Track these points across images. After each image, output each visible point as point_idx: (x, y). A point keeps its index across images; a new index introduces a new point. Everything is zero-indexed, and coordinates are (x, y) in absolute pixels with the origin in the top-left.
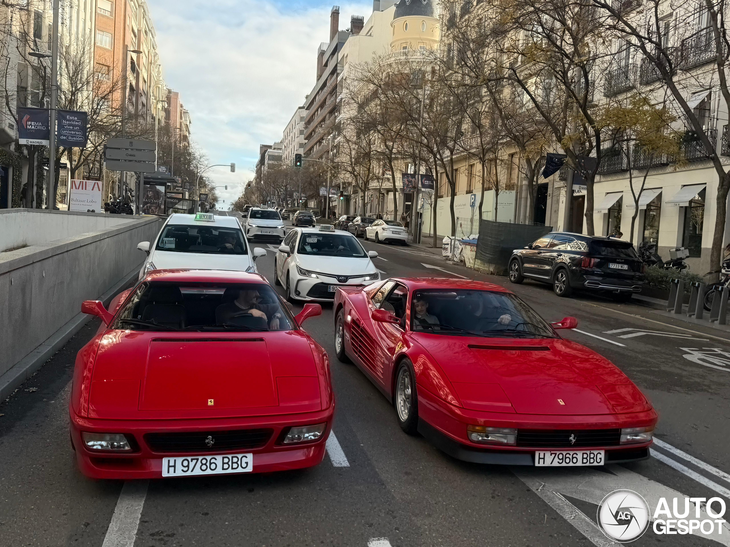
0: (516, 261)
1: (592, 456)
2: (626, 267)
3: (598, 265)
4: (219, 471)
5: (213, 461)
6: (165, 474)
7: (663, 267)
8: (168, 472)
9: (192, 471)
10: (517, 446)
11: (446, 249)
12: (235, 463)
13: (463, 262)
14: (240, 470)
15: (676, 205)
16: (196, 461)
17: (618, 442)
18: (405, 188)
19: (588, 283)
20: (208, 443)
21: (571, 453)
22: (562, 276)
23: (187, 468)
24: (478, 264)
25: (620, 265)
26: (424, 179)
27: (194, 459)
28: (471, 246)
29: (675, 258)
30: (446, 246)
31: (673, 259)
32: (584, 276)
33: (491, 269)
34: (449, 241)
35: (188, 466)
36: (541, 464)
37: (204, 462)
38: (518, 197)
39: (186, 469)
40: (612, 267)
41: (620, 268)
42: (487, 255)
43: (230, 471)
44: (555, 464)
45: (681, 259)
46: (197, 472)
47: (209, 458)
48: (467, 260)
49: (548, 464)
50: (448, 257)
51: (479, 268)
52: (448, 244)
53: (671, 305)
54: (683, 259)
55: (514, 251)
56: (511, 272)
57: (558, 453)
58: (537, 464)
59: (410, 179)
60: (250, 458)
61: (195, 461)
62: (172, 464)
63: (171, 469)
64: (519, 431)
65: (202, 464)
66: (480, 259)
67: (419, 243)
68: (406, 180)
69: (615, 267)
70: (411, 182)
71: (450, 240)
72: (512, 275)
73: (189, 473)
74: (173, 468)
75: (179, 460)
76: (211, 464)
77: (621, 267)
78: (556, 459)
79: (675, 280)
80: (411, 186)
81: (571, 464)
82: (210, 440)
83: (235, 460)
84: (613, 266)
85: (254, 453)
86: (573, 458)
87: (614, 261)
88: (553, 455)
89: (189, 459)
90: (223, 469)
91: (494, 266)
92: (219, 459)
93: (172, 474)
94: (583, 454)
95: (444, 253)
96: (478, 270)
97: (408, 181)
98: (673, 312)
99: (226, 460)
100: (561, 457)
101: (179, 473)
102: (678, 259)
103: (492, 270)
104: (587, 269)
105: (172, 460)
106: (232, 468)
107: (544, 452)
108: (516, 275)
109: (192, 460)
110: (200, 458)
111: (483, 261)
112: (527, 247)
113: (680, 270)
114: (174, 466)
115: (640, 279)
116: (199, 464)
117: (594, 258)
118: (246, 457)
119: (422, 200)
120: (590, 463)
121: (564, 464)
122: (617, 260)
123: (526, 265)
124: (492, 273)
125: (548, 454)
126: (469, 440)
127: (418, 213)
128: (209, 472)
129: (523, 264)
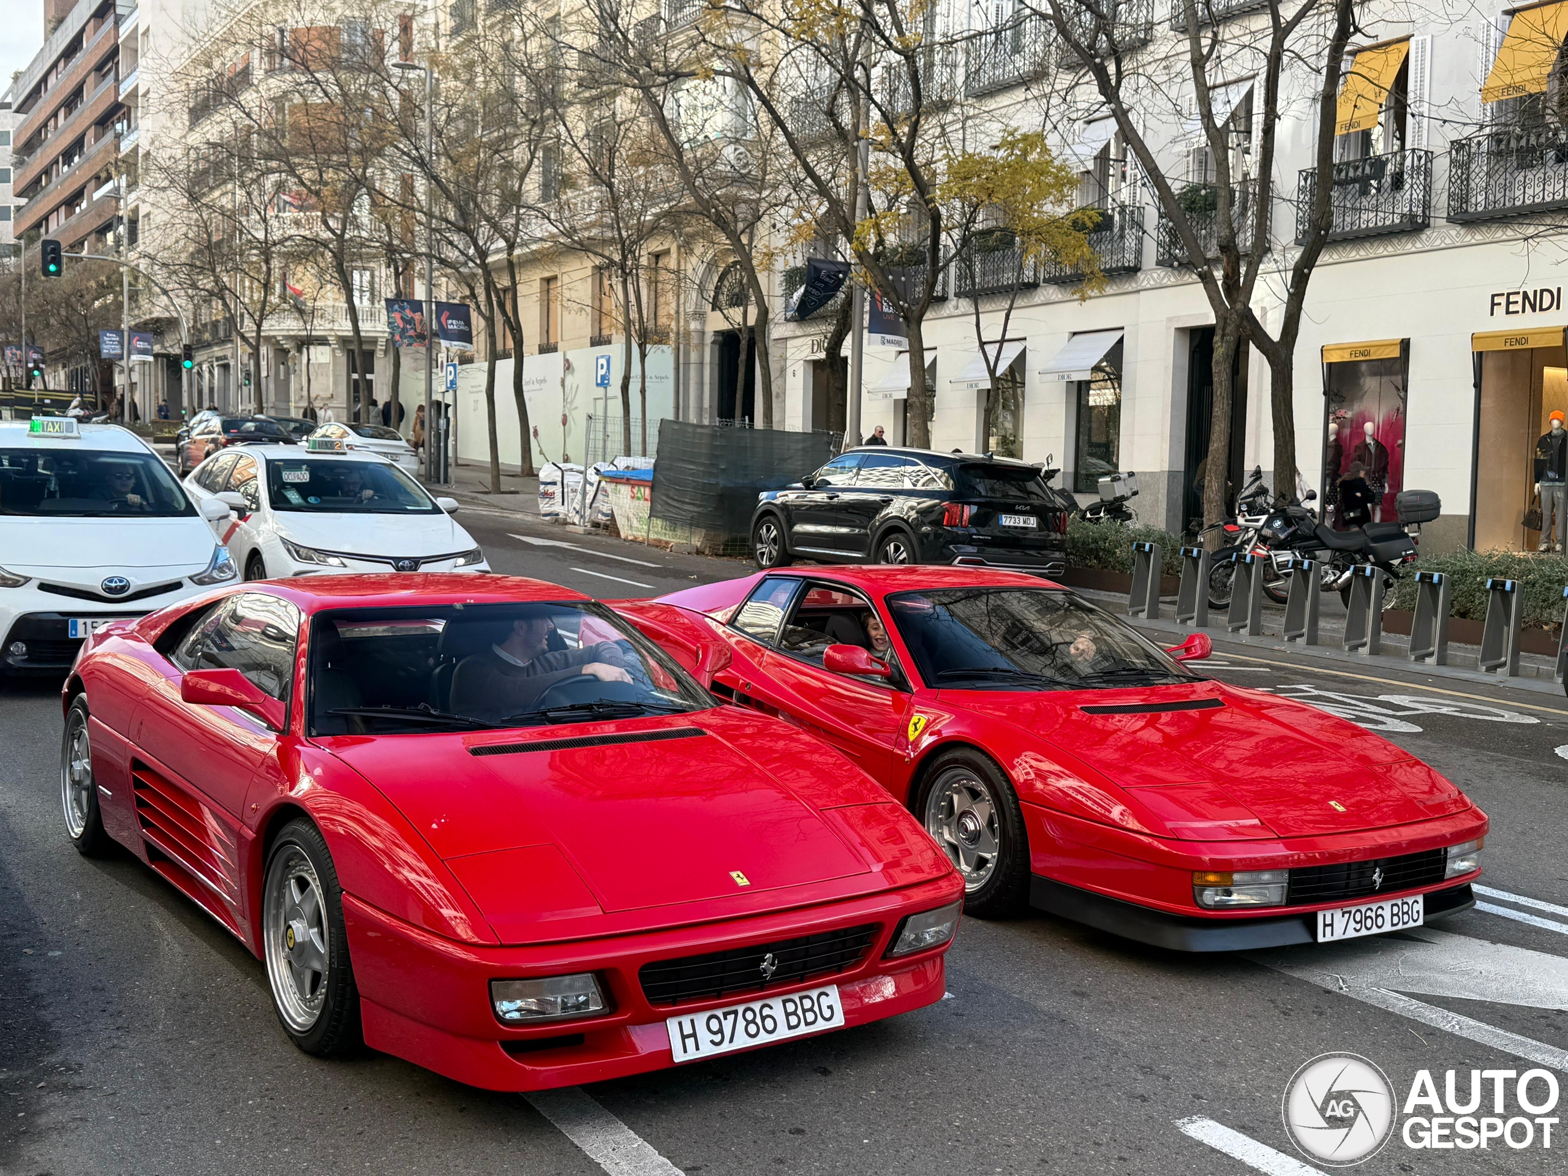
0: (772, 518)
1: (1406, 908)
2: (1032, 522)
3: (975, 520)
4: (783, 1033)
5: (767, 1011)
6: (679, 1057)
7: (1083, 518)
8: (685, 1051)
9: (731, 1041)
10: (1287, 906)
11: (547, 495)
12: (808, 1010)
13: (610, 527)
14: (821, 1026)
15: (1063, 377)
16: (733, 1016)
17: (1441, 879)
18: (397, 338)
19: (961, 562)
20: (765, 971)
21: (1374, 907)
22: (897, 549)
23: (719, 1035)
24: (658, 531)
25: (1021, 518)
26: (445, 314)
27: (729, 1013)
28: (633, 486)
29: (1111, 498)
30: (550, 489)
31: (1105, 499)
32: (951, 547)
33: (697, 541)
34: (556, 476)
35: (721, 1031)
36: (1329, 938)
37: (749, 1016)
38: (681, 361)
39: (717, 1039)
40: (1007, 524)
41: (1022, 524)
42: (686, 507)
43: (803, 1030)
44: (1351, 934)
45: (1123, 498)
46: (742, 1042)
47: (756, 1006)
48: (621, 522)
49: (1338, 936)
50: (557, 515)
51: (660, 541)
52: (554, 483)
53: (1137, 602)
54: (1127, 499)
55: (763, 496)
56: (759, 546)
57: (1353, 910)
58: (1321, 939)
59: (408, 313)
60: (833, 997)
61: (731, 1017)
62: (688, 1030)
63: (690, 1042)
64: (1292, 872)
65: (748, 1023)
66: (664, 518)
67: (446, 481)
68: (396, 316)
69: (1012, 524)
70: (410, 321)
71: (559, 473)
72: (763, 554)
73: (725, 1048)
74: (692, 1039)
75: (701, 1019)
76: (763, 1019)
77: (1025, 522)
78: (1352, 924)
79: (1144, 546)
80: (411, 333)
81: (1375, 931)
82: (768, 964)
83: (807, 1004)
84: (1007, 521)
85: (839, 983)
86: (1377, 916)
87: (1011, 510)
88: (1347, 916)
89: (719, 1013)
90: (790, 1027)
91: (704, 531)
92: (777, 1008)
93: (692, 1055)
94: (1393, 906)
95: (544, 507)
96: (658, 544)
97: (402, 318)
98: (1143, 615)
99: (791, 1007)
100: (1358, 917)
101: (708, 1050)
102: (1117, 499)
103: (699, 544)
104: (955, 529)
105: (686, 1020)
106: (807, 1024)
107: (1332, 911)
108: (774, 553)
109: (725, 1015)
110: (741, 1009)
111: (673, 522)
112: (799, 485)
113: (1121, 524)
114: (694, 1035)
115: (1059, 547)
116: (741, 1023)
117: (969, 504)
118: (827, 995)
119: (451, 368)
120: (1404, 923)
121: (1364, 932)
122: (1017, 508)
123: (799, 528)
124: (699, 552)
125: (1338, 914)
126: (1197, 905)
127: (439, 403)
128: (764, 1038)
129: (791, 527)
